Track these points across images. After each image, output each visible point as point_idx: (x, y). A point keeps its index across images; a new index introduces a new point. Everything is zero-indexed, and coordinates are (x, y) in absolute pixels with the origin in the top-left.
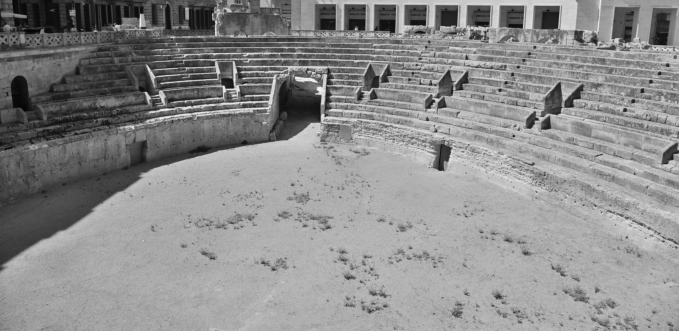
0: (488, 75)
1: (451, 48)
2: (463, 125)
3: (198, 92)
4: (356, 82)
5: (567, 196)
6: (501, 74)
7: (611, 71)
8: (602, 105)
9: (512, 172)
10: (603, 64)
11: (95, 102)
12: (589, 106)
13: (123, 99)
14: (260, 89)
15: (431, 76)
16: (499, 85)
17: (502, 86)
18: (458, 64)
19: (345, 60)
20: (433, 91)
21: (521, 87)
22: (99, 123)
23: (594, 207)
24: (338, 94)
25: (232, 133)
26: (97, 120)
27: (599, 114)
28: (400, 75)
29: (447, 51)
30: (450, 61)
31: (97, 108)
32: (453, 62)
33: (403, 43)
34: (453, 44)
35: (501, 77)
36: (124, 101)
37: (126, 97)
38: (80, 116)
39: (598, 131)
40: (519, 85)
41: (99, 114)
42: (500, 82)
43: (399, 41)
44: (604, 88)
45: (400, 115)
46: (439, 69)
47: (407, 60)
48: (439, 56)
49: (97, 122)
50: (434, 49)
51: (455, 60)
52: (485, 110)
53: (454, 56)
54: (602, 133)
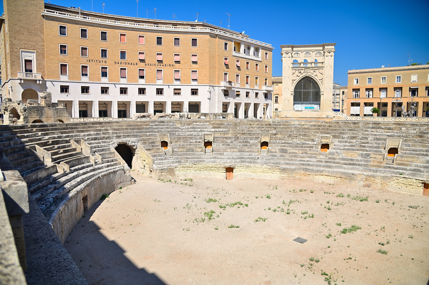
0: (223, 135)
1: (194, 123)
2: (231, 158)
4: (156, 145)
5: (297, 174)
6: (229, 134)
7: (276, 128)
8: (283, 141)
9: (269, 172)
10: (270, 126)
11: (37, 175)
12: (278, 142)
14: (109, 155)
15: (194, 138)
16: (232, 138)
17: (233, 139)
18: (204, 131)
20: (201, 145)
21: (243, 138)
23: (309, 175)
27: (284, 145)
28: (177, 139)
29: (193, 125)
30: (199, 130)
32: (201, 130)
33: (166, 122)
34: (194, 121)
35: (230, 135)
36: (48, 172)
37: (49, 169)
39: (290, 150)
40: (242, 138)
42: (232, 137)
43: (163, 121)
44: (278, 135)
45: (194, 158)
46: (196, 134)
47: (175, 131)
48: (191, 128)
50: (186, 125)
51: (202, 129)
52: (235, 150)
53: (199, 127)
54: (292, 151)
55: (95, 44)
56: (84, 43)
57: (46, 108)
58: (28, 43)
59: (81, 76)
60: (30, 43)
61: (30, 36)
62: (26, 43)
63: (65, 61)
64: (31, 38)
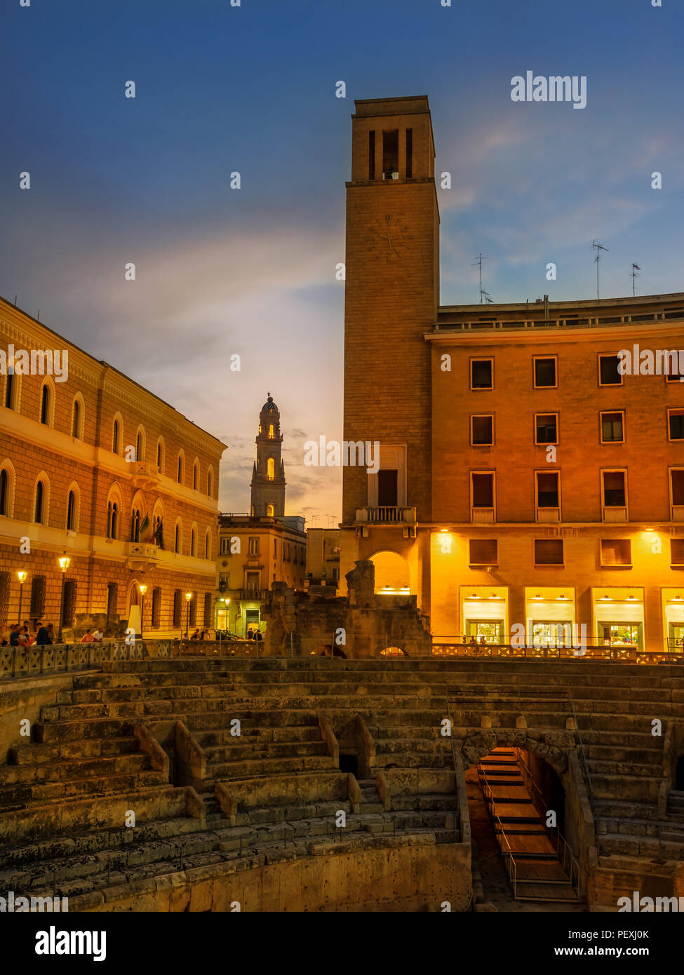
3: (296, 789)
11: (87, 811)
13: (144, 804)
19: (606, 715)
22: (101, 866)
24: (611, 796)
25: (388, 893)
26: (96, 858)
31: (90, 826)
36: (144, 809)
37: (151, 800)
38: (60, 845)
41: (97, 840)
49: (97, 860)
55: (582, 400)
56: (548, 400)
57: (355, 612)
58: (389, 424)
59: (537, 507)
60: (394, 424)
61: (394, 405)
62: (384, 424)
63: (486, 463)
64: (398, 409)
